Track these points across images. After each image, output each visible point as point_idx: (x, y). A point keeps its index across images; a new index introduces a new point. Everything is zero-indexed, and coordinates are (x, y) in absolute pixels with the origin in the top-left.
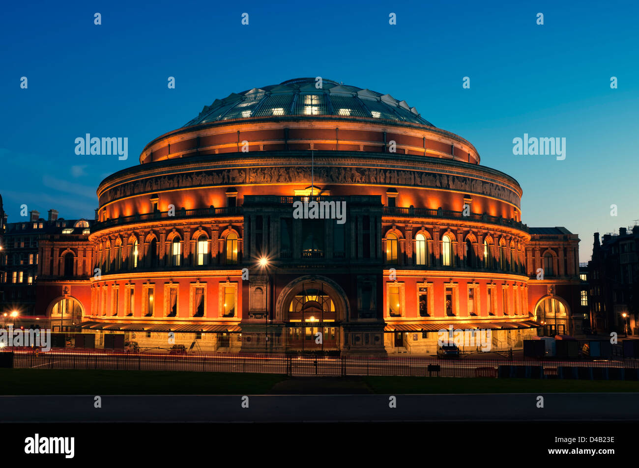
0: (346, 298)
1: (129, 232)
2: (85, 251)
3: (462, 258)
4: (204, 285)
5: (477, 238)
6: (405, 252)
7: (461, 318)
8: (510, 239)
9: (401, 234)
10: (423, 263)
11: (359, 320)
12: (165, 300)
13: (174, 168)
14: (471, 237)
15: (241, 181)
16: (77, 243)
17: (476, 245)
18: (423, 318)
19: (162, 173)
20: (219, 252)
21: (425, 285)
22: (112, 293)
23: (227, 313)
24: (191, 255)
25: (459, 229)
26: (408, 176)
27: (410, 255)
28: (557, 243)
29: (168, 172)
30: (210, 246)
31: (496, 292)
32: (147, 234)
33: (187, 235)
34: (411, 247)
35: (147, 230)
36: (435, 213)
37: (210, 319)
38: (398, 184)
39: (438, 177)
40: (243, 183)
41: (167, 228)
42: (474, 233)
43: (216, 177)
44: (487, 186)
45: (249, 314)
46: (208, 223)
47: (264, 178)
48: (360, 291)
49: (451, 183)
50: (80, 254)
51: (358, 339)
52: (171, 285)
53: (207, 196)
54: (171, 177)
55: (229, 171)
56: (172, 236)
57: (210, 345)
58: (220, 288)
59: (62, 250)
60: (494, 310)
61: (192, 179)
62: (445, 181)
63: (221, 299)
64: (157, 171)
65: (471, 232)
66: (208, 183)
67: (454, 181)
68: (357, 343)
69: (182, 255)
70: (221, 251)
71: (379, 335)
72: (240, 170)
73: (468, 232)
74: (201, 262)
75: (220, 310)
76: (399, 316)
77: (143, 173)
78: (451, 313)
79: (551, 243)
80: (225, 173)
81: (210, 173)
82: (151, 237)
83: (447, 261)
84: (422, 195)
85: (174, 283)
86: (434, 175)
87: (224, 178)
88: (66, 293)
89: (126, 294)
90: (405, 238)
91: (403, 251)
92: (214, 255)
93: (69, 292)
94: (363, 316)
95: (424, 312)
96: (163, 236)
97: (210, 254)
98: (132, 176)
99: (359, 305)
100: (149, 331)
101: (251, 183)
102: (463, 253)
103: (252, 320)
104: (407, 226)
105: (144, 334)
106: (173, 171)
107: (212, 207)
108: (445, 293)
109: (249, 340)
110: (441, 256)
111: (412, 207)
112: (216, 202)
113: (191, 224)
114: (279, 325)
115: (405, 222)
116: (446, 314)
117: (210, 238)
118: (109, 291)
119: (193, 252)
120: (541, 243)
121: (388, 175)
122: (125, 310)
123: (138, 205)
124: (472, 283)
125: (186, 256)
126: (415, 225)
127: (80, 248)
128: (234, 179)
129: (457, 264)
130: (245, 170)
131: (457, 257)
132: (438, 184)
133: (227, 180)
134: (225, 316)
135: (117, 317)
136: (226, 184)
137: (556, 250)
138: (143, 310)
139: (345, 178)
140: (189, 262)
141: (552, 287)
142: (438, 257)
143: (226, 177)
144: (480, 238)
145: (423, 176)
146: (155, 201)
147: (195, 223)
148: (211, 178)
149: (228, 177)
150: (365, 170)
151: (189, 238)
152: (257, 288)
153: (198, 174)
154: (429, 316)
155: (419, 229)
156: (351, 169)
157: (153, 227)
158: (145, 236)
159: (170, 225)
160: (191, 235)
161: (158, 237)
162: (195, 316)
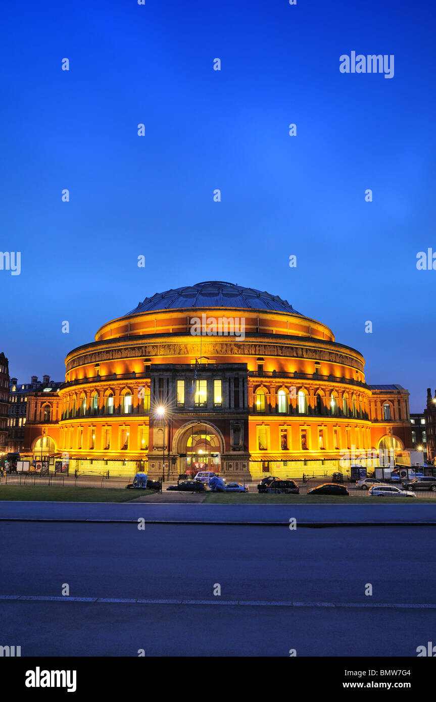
0: (222, 437)
1: (81, 390)
2: (58, 403)
3: (313, 407)
4: (128, 427)
5: (325, 393)
6: (270, 404)
7: (313, 452)
8: (353, 393)
9: (267, 391)
10: (284, 411)
11: (232, 453)
12: (102, 438)
13: (110, 345)
14: (321, 392)
15: (154, 354)
16: (53, 398)
17: (324, 399)
18: (284, 451)
19: (102, 349)
20: (138, 404)
21: (285, 427)
22: (70, 433)
23: (144, 447)
24: (120, 406)
25: (311, 387)
26: (272, 349)
27: (274, 406)
28: (393, 396)
29: (106, 348)
30: (133, 400)
31: (340, 433)
32: (92, 391)
33: (117, 392)
34: (274, 400)
35: (92, 389)
36: (292, 375)
37: (132, 452)
38: (265, 355)
39: (295, 349)
40: (155, 355)
41: (105, 387)
42: (322, 389)
43: (137, 351)
44: (333, 356)
45: (153, 448)
46: (131, 384)
47: (170, 351)
48: (232, 432)
49: (304, 353)
50: (55, 405)
51: (230, 466)
52: (106, 427)
53: (131, 365)
54: (108, 352)
55: (146, 347)
56: (108, 392)
57: (131, 470)
58: (139, 430)
59: (42, 403)
60: (339, 445)
61: (121, 353)
62: (300, 352)
63: (139, 437)
64: (99, 347)
65: (320, 389)
66: (132, 356)
67: (307, 352)
68: (230, 469)
69: (114, 407)
70: (140, 404)
71: (246, 464)
72: (153, 346)
73: (318, 389)
74: (127, 411)
75: (139, 445)
76: (266, 450)
77: (90, 349)
78: (305, 447)
79: (388, 396)
80: (143, 349)
81: (133, 349)
82: (95, 394)
83: (302, 410)
84: (283, 362)
85: (108, 426)
86: (292, 348)
87: (142, 352)
88: (44, 433)
89: (78, 434)
90: (270, 393)
91: (268, 403)
92: (135, 406)
93: (47, 432)
94: (234, 450)
95: (285, 447)
96: (102, 393)
97: (132, 406)
98: (83, 351)
99: (231, 442)
100: (92, 460)
101: (161, 355)
102: (313, 404)
103: (156, 452)
104: (271, 385)
105: (89, 461)
106: (109, 348)
107: (134, 372)
108: (301, 434)
109: (153, 466)
110: (297, 406)
111: (275, 371)
112: (137, 369)
113: (120, 384)
114: (174, 456)
115: (270, 382)
116: (301, 448)
117: (133, 394)
118: (68, 431)
119: (122, 404)
120: (381, 396)
121: (257, 348)
122: (77, 445)
123: (87, 372)
124: (321, 426)
125: (116, 407)
126: (277, 384)
127: (55, 402)
128: (149, 352)
129: (310, 412)
130: (157, 346)
131: (310, 407)
132: (295, 355)
133: (144, 353)
134: (142, 449)
135: (72, 450)
136: (144, 356)
137: (392, 401)
138: (88, 445)
139: (226, 351)
140: (118, 412)
141: (390, 429)
142: (295, 407)
143: (144, 351)
144: (328, 393)
145: (284, 349)
146: (98, 368)
147: (123, 384)
148: (134, 352)
149: (146, 351)
150: (241, 345)
151: (119, 394)
152: (159, 430)
153: (126, 349)
154: (288, 449)
155: (281, 386)
156: (231, 344)
157: (96, 386)
158: (91, 393)
159: (107, 385)
160: (120, 392)
161: (99, 394)
162: (122, 449)
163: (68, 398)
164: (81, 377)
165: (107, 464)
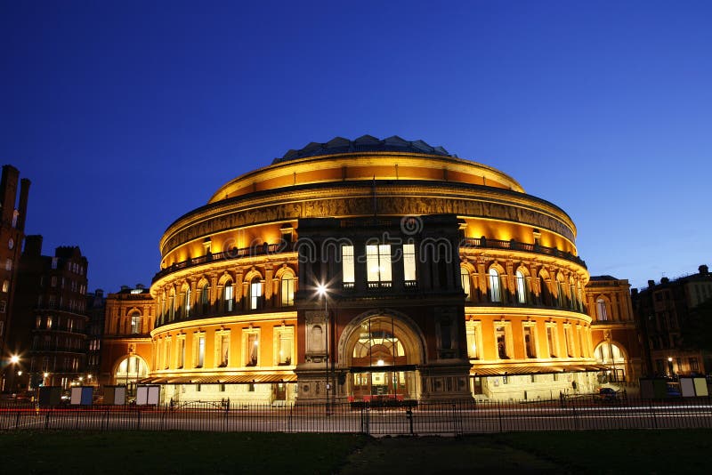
0: (423, 338)
1: (182, 280)
2: (150, 309)
3: (537, 294)
4: (257, 331)
5: (550, 275)
6: (479, 288)
7: (543, 359)
9: (473, 268)
10: (498, 299)
11: (439, 361)
12: (216, 349)
13: (227, 208)
14: (543, 273)
15: (296, 216)
16: (143, 302)
17: (549, 282)
18: (503, 361)
19: (215, 215)
20: (273, 294)
21: (503, 324)
22: (166, 345)
23: (283, 361)
24: (243, 299)
25: (532, 264)
26: (475, 207)
27: (484, 291)
28: (609, 288)
29: (221, 213)
30: (264, 287)
31: (571, 332)
32: (199, 279)
33: (239, 277)
34: (484, 281)
35: (199, 275)
36: (507, 245)
37: (265, 368)
38: (466, 215)
39: (506, 209)
41: (219, 271)
42: (546, 268)
43: (270, 212)
45: (306, 358)
46: (261, 262)
47: (322, 211)
48: (438, 326)
49: (519, 215)
50: (146, 312)
51: (438, 384)
52: (222, 333)
53: (261, 234)
54: (223, 219)
55: (284, 206)
56: (224, 279)
57: (264, 398)
58: (275, 333)
59: (129, 309)
60: (571, 351)
61: (245, 218)
62: (514, 214)
63: (275, 345)
64: (210, 213)
65: (543, 268)
66: (260, 221)
67: (522, 214)
68: (438, 389)
69: (234, 300)
70: (276, 292)
71: (465, 379)
72: (295, 205)
73: (540, 268)
74: (254, 306)
75: (275, 358)
77: (196, 218)
78: (531, 355)
79: (603, 288)
80: (280, 209)
81: (264, 210)
82: (203, 282)
83: (522, 298)
84: (492, 227)
85: (225, 329)
86: (503, 207)
87: (278, 215)
88: (131, 350)
89: (177, 346)
90: (477, 272)
91: (476, 287)
92: (268, 297)
93: (134, 350)
94: (443, 356)
95: (503, 355)
96: (214, 280)
97: (264, 296)
98: (186, 222)
99: (438, 345)
100: (199, 384)
101: (308, 217)
102: (537, 290)
103: (310, 365)
104: (479, 259)
105: (195, 387)
106: (225, 212)
107: (265, 244)
108: (525, 333)
109: (306, 388)
110: (516, 292)
111: (483, 237)
112: (271, 239)
113: (244, 264)
114: (342, 370)
115: (476, 255)
116: (526, 356)
117: (264, 278)
118: (163, 343)
119: (246, 296)
120: (594, 289)
121: (455, 205)
122: (176, 363)
123: (191, 251)
124: (549, 322)
125: (238, 300)
126: (487, 259)
127: (146, 307)
128: (289, 214)
129: (532, 301)
130: (301, 204)
131: (533, 294)
132: (508, 217)
134: (280, 364)
135: (167, 371)
136: (281, 220)
137: (608, 296)
138: (193, 361)
139: (409, 208)
140: (242, 307)
141: (608, 332)
142: (513, 292)
143: (280, 213)
144: (553, 274)
145: (492, 207)
146: (207, 244)
147: (248, 264)
148: (264, 215)
149: (283, 213)
150: (431, 200)
151: (241, 279)
152: (316, 326)
153: (251, 212)
154: (508, 358)
155: (492, 262)
156: (415, 198)
157: (205, 271)
158: (197, 282)
159: (222, 268)
160: (244, 277)
161: (210, 281)
162: (248, 365)
163: (164, 294)
164: (182, 258)
165: (223, 390)
